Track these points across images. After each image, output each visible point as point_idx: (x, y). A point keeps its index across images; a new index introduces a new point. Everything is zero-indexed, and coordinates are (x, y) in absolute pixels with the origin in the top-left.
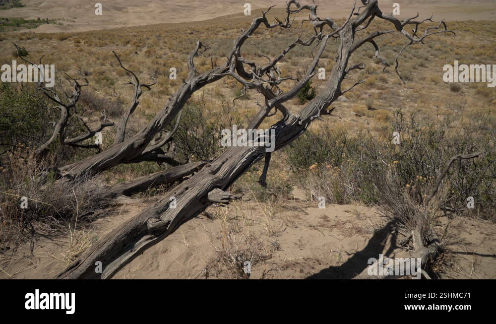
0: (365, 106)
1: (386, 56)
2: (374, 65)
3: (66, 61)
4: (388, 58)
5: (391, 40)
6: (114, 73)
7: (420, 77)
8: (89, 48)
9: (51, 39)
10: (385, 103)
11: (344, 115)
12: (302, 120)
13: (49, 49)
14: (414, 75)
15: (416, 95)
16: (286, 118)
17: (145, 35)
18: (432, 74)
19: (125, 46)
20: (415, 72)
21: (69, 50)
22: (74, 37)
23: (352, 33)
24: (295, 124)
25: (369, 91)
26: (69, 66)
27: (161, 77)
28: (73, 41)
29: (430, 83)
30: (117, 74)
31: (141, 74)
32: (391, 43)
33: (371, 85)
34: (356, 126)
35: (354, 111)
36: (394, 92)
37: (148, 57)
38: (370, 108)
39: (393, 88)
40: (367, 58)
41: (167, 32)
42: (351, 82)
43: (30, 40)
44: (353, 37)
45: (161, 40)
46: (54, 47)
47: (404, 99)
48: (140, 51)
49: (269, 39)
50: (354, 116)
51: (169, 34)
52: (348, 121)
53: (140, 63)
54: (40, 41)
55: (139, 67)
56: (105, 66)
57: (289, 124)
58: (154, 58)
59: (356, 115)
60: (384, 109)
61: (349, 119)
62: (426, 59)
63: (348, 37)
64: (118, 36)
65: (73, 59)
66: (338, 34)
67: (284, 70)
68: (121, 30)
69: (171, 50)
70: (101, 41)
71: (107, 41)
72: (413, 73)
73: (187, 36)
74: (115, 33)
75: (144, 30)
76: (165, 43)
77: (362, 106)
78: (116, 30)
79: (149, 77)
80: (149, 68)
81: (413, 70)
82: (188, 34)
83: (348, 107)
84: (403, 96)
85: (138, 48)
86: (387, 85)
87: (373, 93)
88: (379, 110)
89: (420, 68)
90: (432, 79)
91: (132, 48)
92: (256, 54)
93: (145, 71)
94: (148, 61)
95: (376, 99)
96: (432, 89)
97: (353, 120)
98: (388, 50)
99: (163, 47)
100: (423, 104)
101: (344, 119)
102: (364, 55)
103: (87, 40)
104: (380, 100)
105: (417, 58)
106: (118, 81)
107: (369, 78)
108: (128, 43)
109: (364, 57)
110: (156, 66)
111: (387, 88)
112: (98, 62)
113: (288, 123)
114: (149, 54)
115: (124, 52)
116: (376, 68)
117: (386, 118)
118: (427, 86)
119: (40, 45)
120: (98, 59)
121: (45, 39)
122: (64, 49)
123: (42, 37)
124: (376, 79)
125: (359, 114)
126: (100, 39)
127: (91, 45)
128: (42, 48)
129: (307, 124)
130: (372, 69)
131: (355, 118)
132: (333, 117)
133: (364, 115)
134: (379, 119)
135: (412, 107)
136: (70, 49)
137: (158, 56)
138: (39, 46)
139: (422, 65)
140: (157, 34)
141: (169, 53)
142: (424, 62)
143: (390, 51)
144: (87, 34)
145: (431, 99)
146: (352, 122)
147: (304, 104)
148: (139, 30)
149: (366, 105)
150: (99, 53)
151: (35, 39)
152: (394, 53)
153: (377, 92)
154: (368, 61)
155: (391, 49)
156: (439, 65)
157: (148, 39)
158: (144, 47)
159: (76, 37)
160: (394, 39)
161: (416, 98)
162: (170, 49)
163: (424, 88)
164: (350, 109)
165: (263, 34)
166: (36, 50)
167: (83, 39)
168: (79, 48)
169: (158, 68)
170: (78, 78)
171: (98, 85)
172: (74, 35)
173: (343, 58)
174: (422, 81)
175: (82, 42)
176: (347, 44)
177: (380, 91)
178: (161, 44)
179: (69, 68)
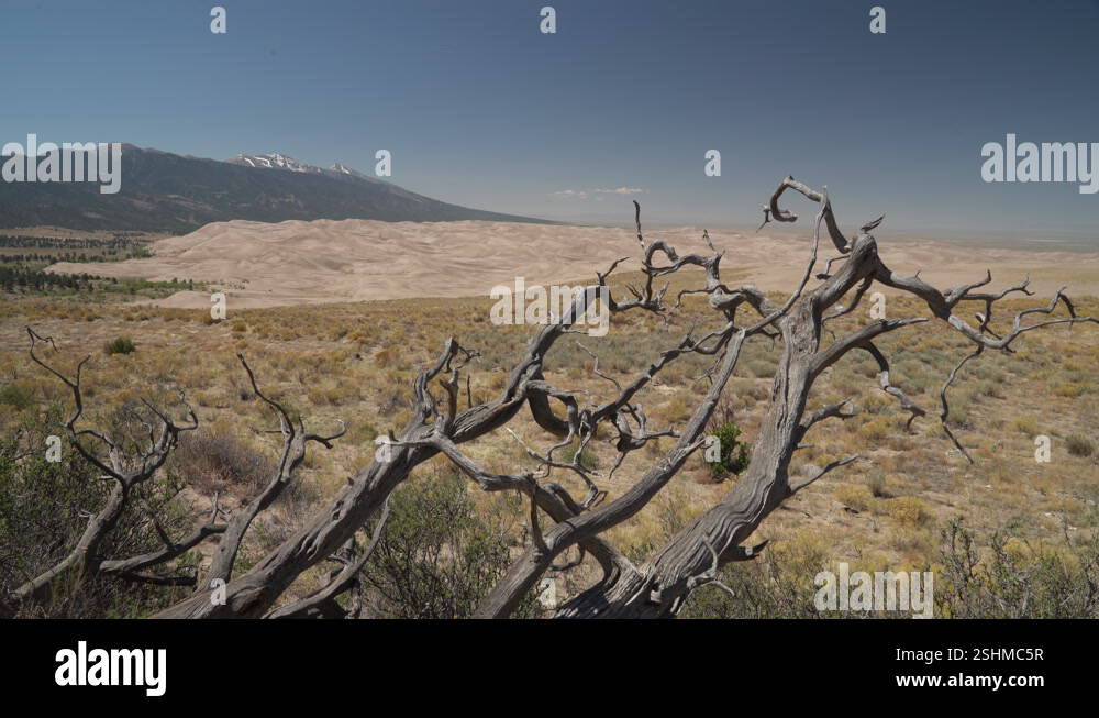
0: (865, 487)
1: (905, 374)
2: (880, 394)
3: (208, 367)
4: (911, 377)
5: (915, 339)
6: (305, 398)
7: (990, 421)
8: (261, 342)
9: (188, 320)
10: (913, 481)
11: (817, 508)
12: (661, 587)
13: (181, 340)
14: (974, 415)
15: (984, 462)
16: (610, 580)
17: (382, 320)
18: (1016, 414)
19: (335, 340)
20: (977, 409)
21: (219, 345)
22: (235, 318)
23: (813, 325)
24: (636, 599)
25: (875, 453)
26: (213, 378)
27: (403, 410)
28: (232, 327)
29: (1014, 434)
30: (311, 399)
31: (362, 403)
32: (914, 344)
33: (878, 438)
34: (847, 536)
35: (841, 500)
36: (933, 454)
37: (383, 366)
38: (878, 494)
39: (928, 446)
40: (865, 377)
41: (428, 315)
42: (829, 432)
43: (146, 322)
44: (818, 336)
45: (412, 331)
46: (190, 337)
47: (957, 473)
48: (368, 352)
49: (645, 335)
50: (842, 513)
51: (431, 320)
52: (826, 523)
53: (362, 379)
54: (165, 324)
55: (359, 386)
56: (287, 381)
57: (617, 602)
58: (394, 368)
59: (846, 509)
60: (912, 495)
61: (830, 518)
62: (1000, 381)
63: (803, 335)
64: (326, 319)
65: (223, 363)
66: (776, 326)
67: (678, 403)
68: (334, 307)
69: (432, 354)
70: (287, 328)
71: (300, 330)
72: (972, 412)
73: (470, 325)
74: (320, 313)
75: (382, 310)
76: (422, 337)
77: (858, 487)
78: (324, 307)
79: (377, 409)
80: (380, 391)
81: (971, 405)
82: (473, 322)
83: (825, 490)
84: (955, 465)
85: (364, 346)
86: (913, 439)
87: (883, 457)
88: (901, 499)
89: (987, 400)
90: (1019, 425)
91: (350, 346)
92: (615, 368)
93: (371, 395)
94: (381, 376)
95: (892, 472)
96: (1023, 448)
97: (839, 522)
98: (909, 359)
99: (416, 347)
100: (1005, 485)
101: (817, 519)
102: (856, 372)
103: (259, 325)
104: (901, 475)
105: (979, 378)
106: (311, 414)
107: (872, 423)
108: (343, 334)
109: (857, 376)
110: (395, 387)
111: (914, 446)
112: (274, 372)
113: (615, 596)
114: (384, 360)
115: (333, 354)
116: (886, 400)
117: (919, 518)
118: (1010, 441)
119: (163, 331)
120: (275, 366)
121: (177, 320)
122: (210, 342)
123: (171, 316)
124: (888, 425)
125: (852, 508)
126: (286, 324)
127: (266, 336)
128: (166, 339)
129: (677, 600)
130: (876, 402)
131: (844, 517)
132: (790, 514)
133: (864, 509)
134: (902, 520)
135: (979, 490)
136: (222, 342)
137: (403, 366)
138: (161, 334)
139: (991, 393)
140: (408, 318)
141: (428, 359)
142: (996, 386)
143: (914, 362)
144: (263, 313)
145: (1024, 472)
146: (838, 526)
147: (721, 482)
148: (372, 309)
149: (869, 485)
150: (279, 353)
151: (156, 320)
152: (924, 368)
153: (892, 455)
154: (867, 384)
155: (917, 357)
156: (1031, 392)
157: (386, 328)
158: (375, 344)
159: (239, 319)
160: (920, 336)
161: (987, 471)
162: (430, 351)
163: (1002, 445)
164: (832, 495)
165: (633, 324)
166: (154, 341)
167: (252, 324)
168: (239, 342)
169: (399, 392)
170: (225, 404)
171: (264, 422)
172: (236, 315)
173: (792, 390)
174: (995, 430)
175: (250, 329)
176: (802, 354)
177: (899, 453)
178: (413, 341)
179: (212, 381)
